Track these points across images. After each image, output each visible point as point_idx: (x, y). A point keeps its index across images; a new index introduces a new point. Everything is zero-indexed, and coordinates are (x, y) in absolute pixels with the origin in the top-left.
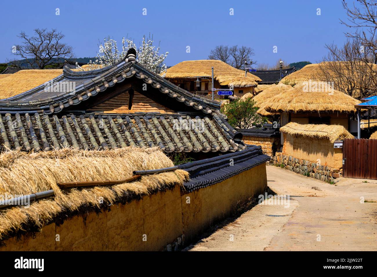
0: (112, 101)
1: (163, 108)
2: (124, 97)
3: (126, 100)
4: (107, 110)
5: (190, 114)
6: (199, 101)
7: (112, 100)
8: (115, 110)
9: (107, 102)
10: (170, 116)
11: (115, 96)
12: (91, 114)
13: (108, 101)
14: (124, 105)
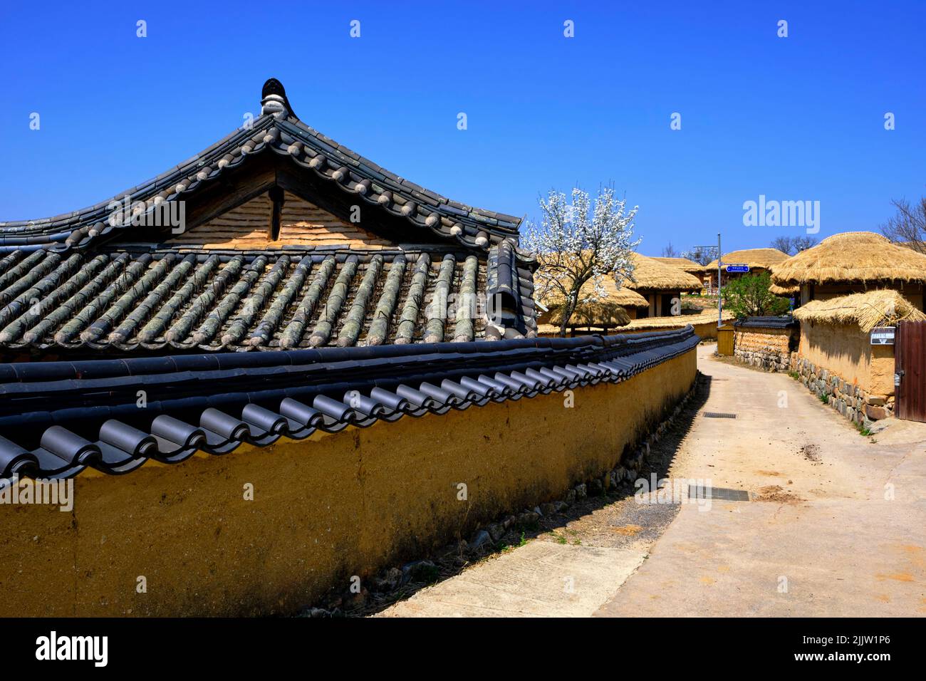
0: (228, 219)
1: (360, 235)
2: (259, 208)
3: (264, 215)
4: (215, 240)
5: (431, 249)
6: (456, 214)
7: (227, 215)
8: (234, 241)
9: (216, 221)
10: (374, 254)
11: (235, 206)
12: (168, 251)
13: (219, 218)
14: (257, 227)
